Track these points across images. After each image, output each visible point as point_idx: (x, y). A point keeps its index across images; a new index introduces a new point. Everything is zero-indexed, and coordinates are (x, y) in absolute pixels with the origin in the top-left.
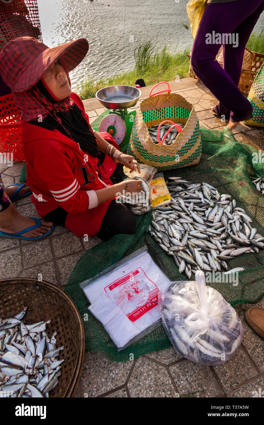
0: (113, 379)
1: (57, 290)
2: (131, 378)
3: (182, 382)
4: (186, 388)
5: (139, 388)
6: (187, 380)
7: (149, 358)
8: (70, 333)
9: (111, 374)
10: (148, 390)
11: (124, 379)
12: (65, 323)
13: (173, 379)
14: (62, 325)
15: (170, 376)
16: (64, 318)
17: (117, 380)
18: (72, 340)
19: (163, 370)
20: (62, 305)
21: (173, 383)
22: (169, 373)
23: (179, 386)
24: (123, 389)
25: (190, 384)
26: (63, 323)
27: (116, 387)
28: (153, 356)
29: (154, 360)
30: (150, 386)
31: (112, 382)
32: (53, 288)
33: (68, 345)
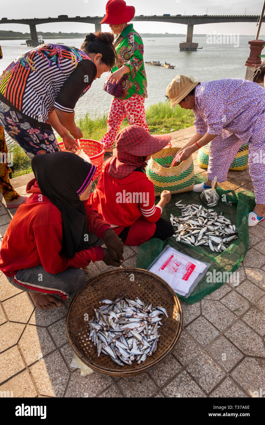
0: (193, 313)
1: (143, 271)
2: (203, 311)
3: (230, 305)
4: (234, 307)
5: (209, 314)
6: (232, 304)
7: (207, 299)
8: (158, 295)
9: (191, 312)
10: (215, 313)
11: (199, 312)
12: (152, 291)
13: (225, 305)
14: (150, 293)
15: (223, 304)
16: (150, 289)
17: (195, 314)
18: (161, 298)
19: (218, 303)
20: (146, 281)
21: (226, 307)
22: (221, 303)
23: (229, 307)
24: (201, 316)
25: (235, 305)
26: (150, 291)
27: (197, 316)
28: (209, 298)
29: (210, 300)
30: (215, 312)
31: (193, 315)
32: (140, 270)
33: (160, 302)
